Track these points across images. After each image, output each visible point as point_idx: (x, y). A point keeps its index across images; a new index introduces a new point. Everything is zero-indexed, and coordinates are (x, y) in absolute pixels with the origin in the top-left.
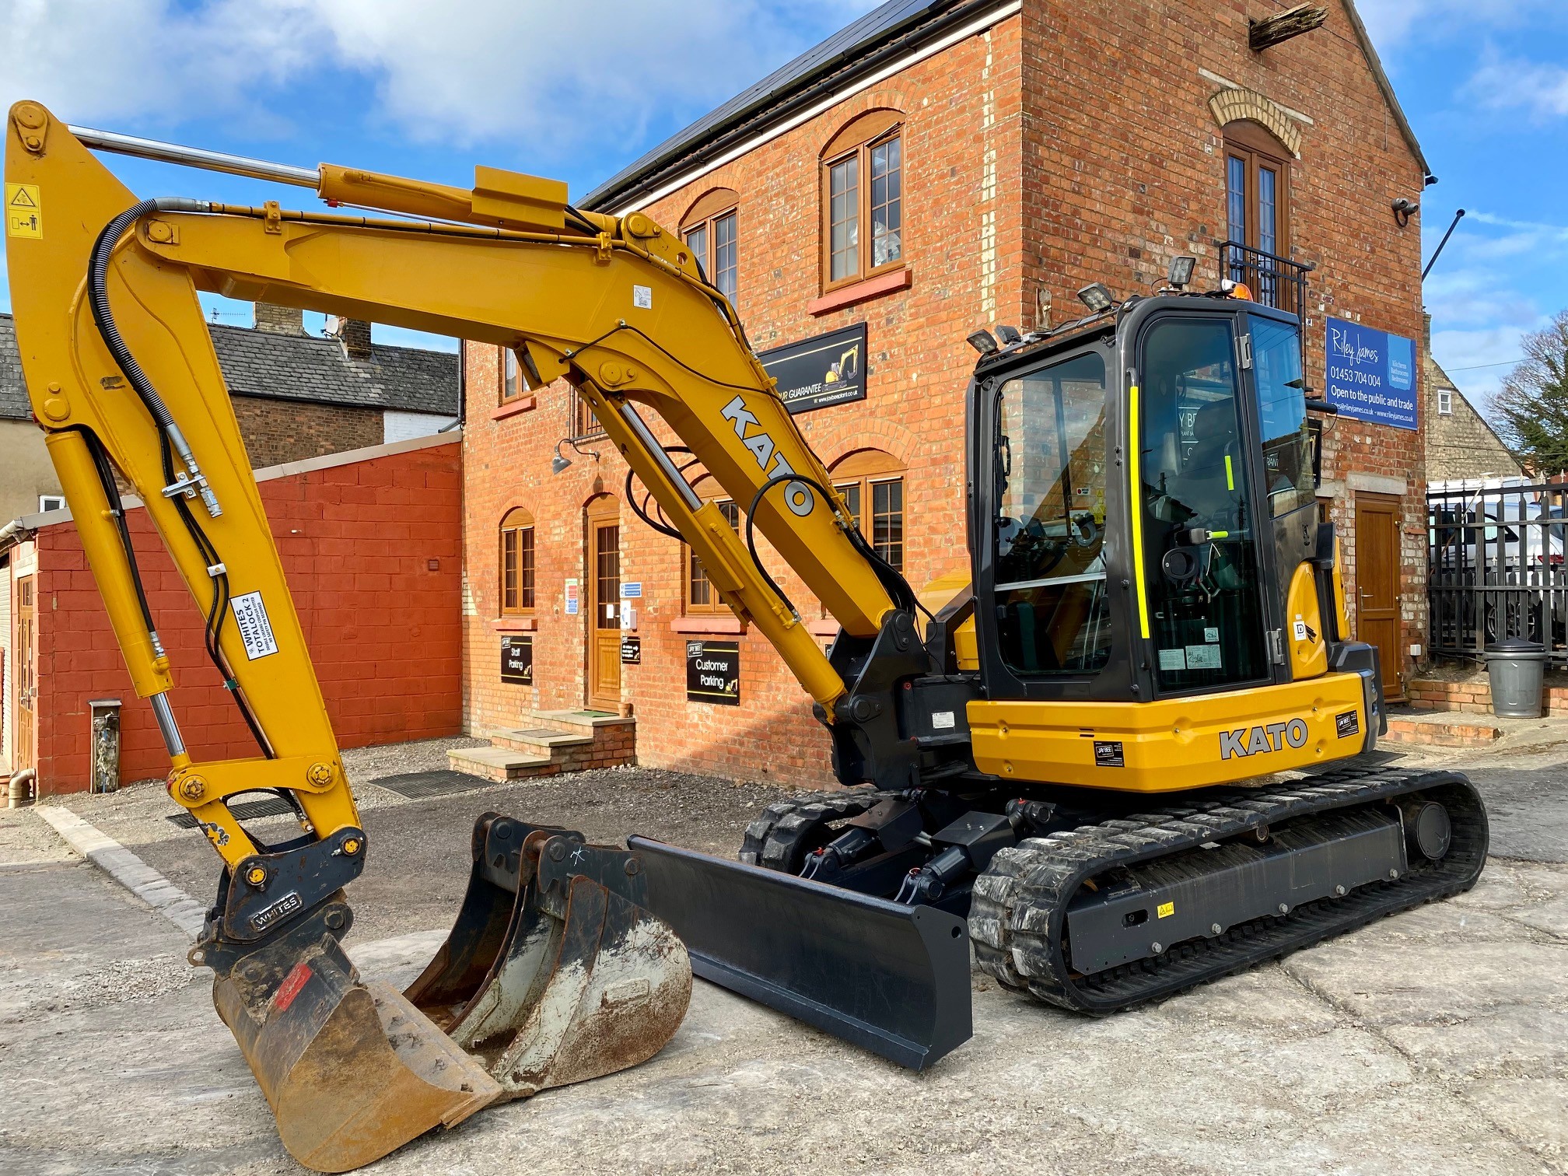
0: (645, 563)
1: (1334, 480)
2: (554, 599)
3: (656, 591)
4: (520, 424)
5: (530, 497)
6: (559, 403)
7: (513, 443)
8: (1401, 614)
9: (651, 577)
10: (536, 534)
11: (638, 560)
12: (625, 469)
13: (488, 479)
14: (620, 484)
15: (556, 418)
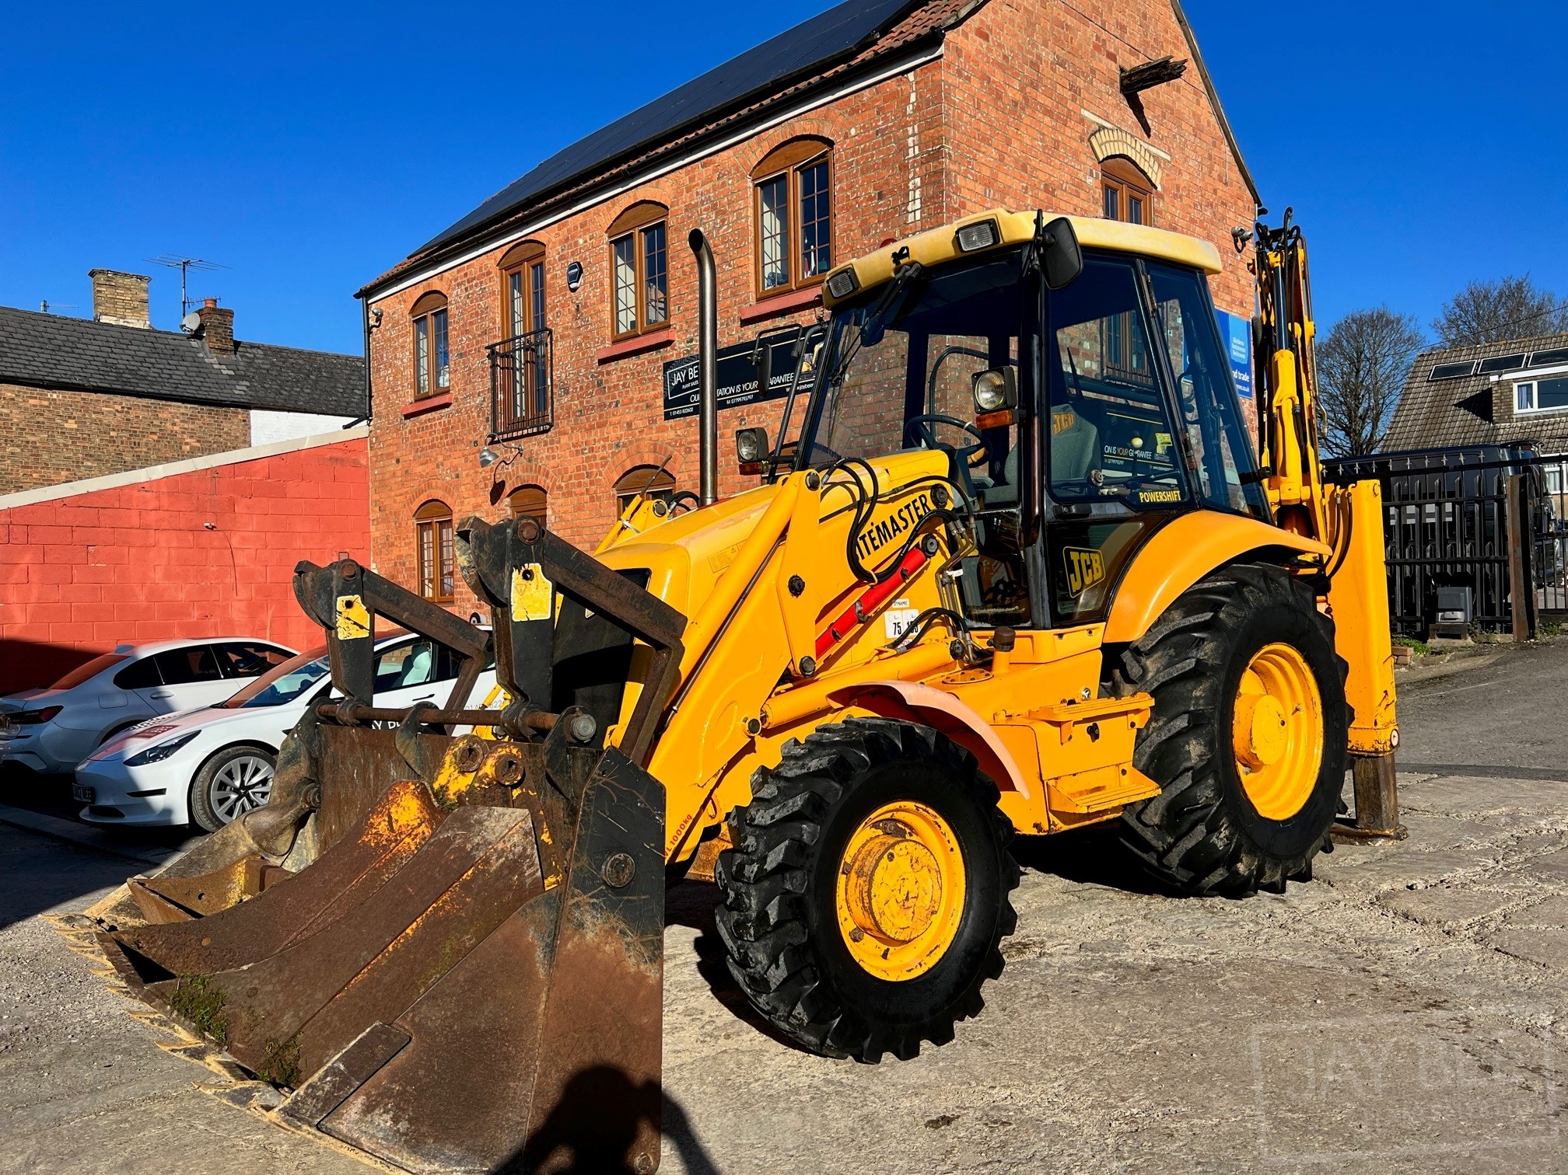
4: (434, 420)
5: (447, 490)
6: (478, 399)
7: (427, 438)
12: (552, 463)
13: (399, 474)
14: (547, 476)
15: (475, 414)
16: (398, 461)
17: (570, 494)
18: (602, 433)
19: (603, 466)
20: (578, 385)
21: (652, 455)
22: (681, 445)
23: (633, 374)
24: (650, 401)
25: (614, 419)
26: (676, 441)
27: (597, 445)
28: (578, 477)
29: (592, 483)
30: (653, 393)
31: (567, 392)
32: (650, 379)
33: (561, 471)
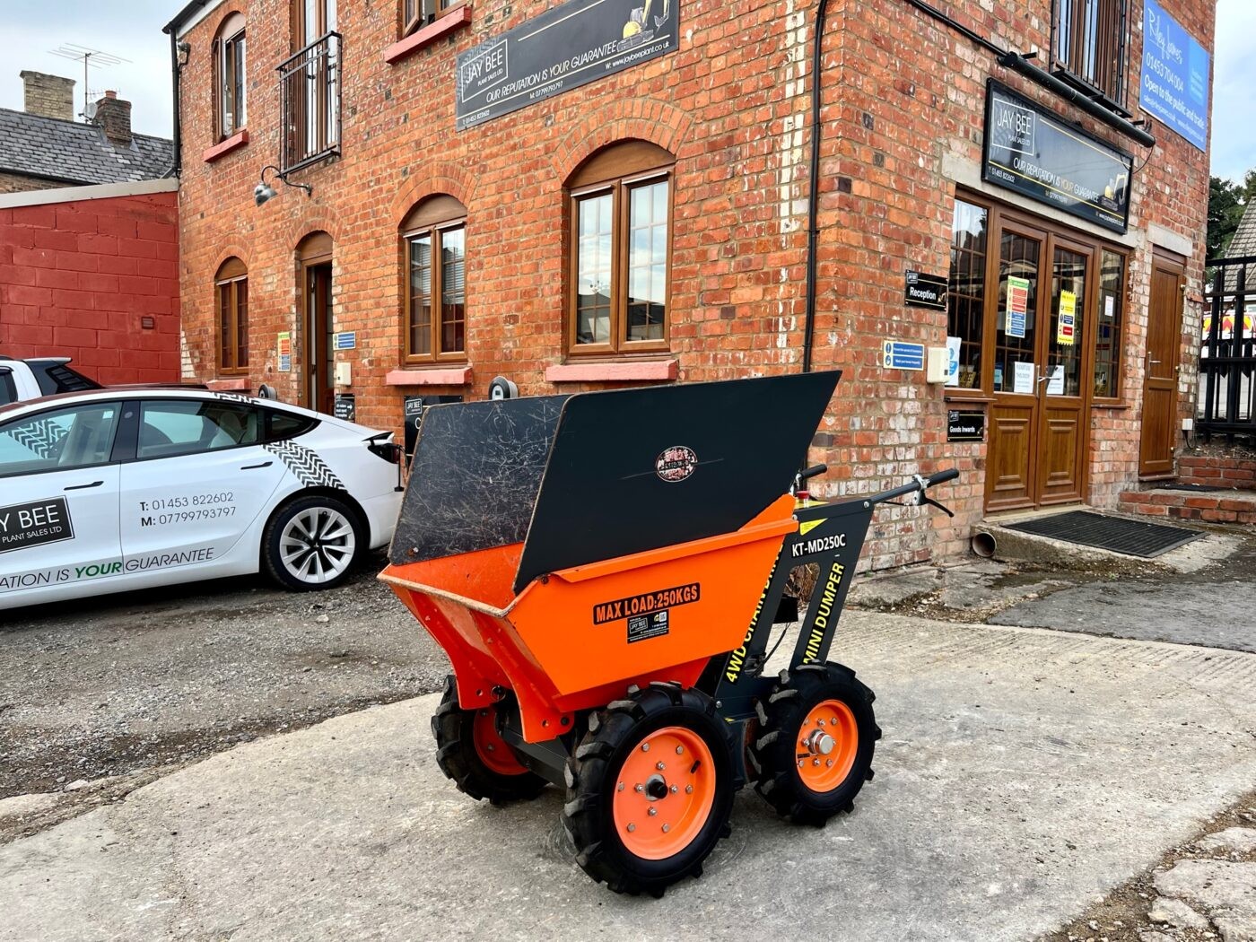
0: (359, 308)
1: (1137, 228)
2: (265, 355)
3: (372, 341)
4: (233, 164)
5: (243, 245)
6: (272, 134)
7: (228, 186)
8: (1177, 385)
9: (365, 325)
10: (250, 285)
11: (352, 305)
12: (339, 201)
13: (203, 230)
14: (333, 219)
15: (268, 152)
16: (202, 216)
17: (357, 239)
18: (389, 158)
19: (389, 201)
20: (366, 101)
21: (441, 180)
22: (475, 163)
23: (424, 76)
24: (441, 110)
25: (403, 139)
26: (469, 159)
27: (385, 174)
28: (365, 216)
29: (377, 225)
30: (444, 97)
31: (354, 112)
32: (442, 80)
33: (346, 210)
